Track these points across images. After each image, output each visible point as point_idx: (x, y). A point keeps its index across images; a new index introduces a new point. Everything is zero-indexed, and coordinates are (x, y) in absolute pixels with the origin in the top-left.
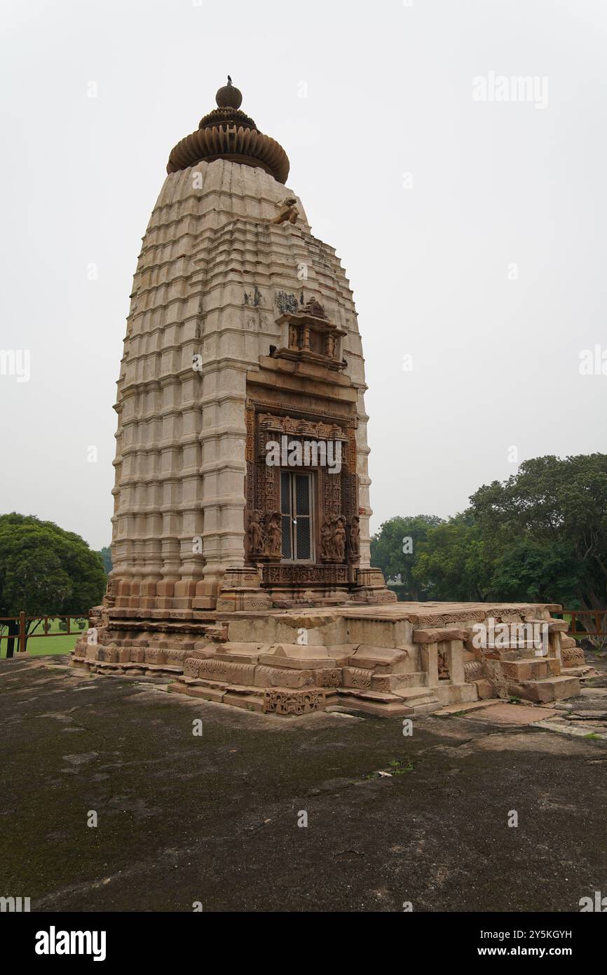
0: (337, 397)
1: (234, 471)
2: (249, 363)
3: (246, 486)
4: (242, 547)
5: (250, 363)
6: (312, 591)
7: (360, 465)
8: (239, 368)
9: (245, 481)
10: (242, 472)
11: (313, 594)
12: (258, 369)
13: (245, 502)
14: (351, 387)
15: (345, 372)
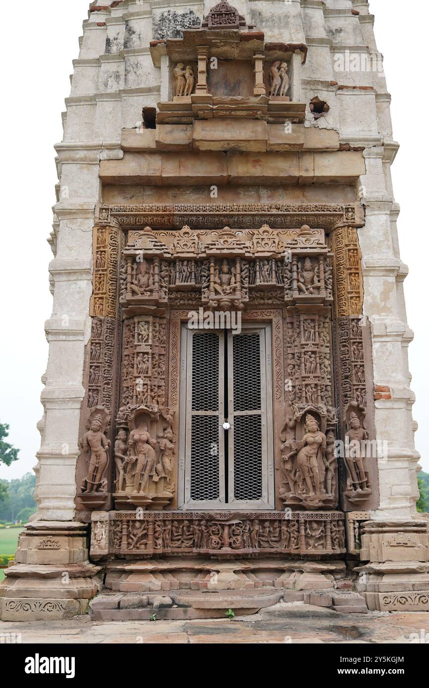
0: (311, 174)
1: (64, 338)
2: (100, 148)
3: (88, 365)
4: (72, 481)
5: (102, 146)
6: (235, 572)
7: (374, 298)
8: (82, 159)
9: (85, 353)
10: (80, 338)
11: (236, 577)
12: (120, 154)
13: (82, 392)
14: (344, 148)
15: (322, 123)
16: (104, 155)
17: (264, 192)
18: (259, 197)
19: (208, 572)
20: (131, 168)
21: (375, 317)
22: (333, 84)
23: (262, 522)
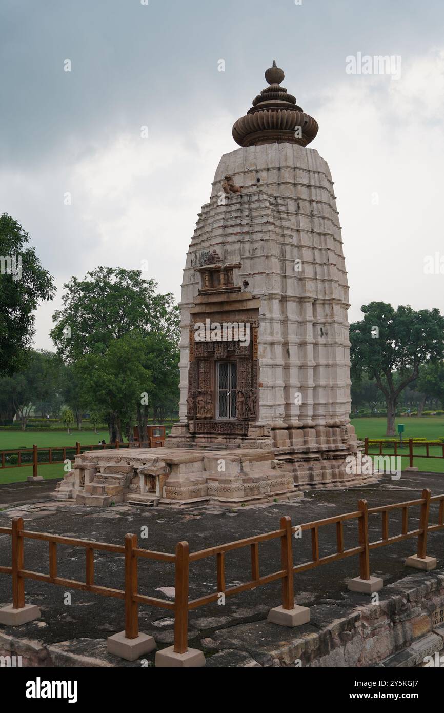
0: (245, 308)
3: (189, 377)
5: (190, 303)
7: (261, 353)
9: (188, 373)
10: (187, 368)
12: (194, 305)
13: (188, 385)
14: (254, 298)
15: (247, 290)
16: (190, 306)
17: (237, 313)
18: (235, 316)
19: (218, 438)
20: (197, 310)
21: (261, 359)
22: (250, 274)
23: (232, 424)
